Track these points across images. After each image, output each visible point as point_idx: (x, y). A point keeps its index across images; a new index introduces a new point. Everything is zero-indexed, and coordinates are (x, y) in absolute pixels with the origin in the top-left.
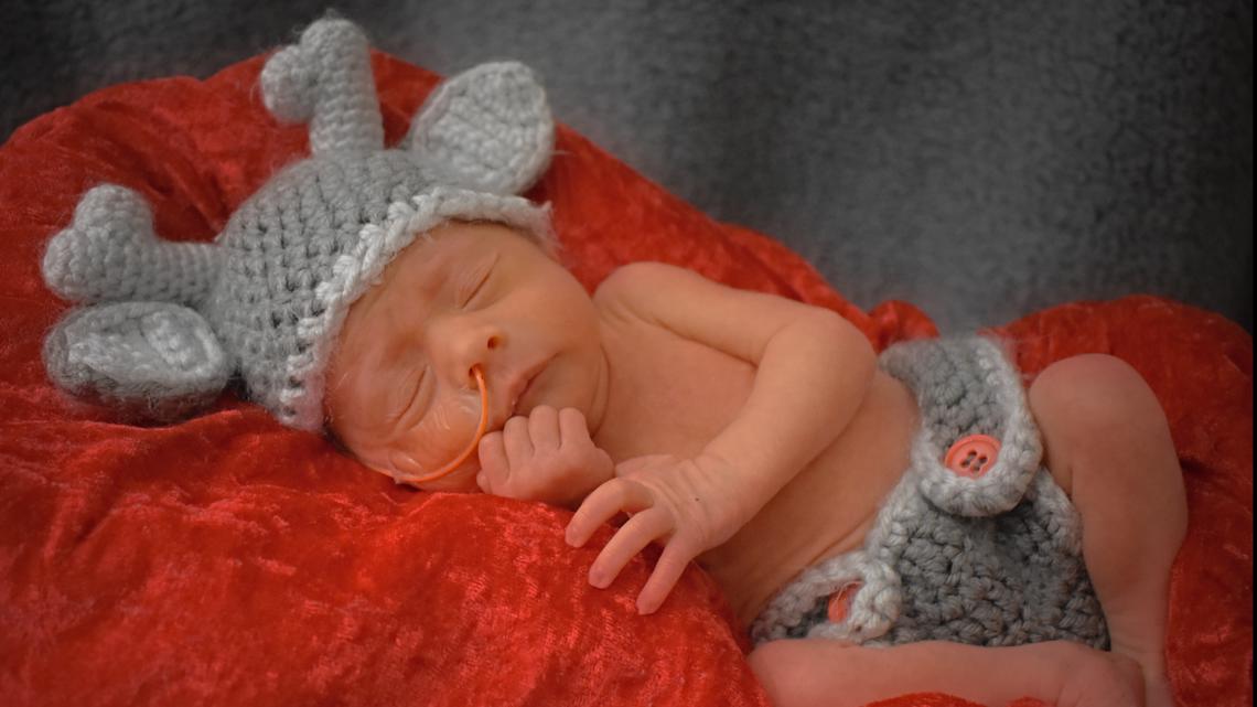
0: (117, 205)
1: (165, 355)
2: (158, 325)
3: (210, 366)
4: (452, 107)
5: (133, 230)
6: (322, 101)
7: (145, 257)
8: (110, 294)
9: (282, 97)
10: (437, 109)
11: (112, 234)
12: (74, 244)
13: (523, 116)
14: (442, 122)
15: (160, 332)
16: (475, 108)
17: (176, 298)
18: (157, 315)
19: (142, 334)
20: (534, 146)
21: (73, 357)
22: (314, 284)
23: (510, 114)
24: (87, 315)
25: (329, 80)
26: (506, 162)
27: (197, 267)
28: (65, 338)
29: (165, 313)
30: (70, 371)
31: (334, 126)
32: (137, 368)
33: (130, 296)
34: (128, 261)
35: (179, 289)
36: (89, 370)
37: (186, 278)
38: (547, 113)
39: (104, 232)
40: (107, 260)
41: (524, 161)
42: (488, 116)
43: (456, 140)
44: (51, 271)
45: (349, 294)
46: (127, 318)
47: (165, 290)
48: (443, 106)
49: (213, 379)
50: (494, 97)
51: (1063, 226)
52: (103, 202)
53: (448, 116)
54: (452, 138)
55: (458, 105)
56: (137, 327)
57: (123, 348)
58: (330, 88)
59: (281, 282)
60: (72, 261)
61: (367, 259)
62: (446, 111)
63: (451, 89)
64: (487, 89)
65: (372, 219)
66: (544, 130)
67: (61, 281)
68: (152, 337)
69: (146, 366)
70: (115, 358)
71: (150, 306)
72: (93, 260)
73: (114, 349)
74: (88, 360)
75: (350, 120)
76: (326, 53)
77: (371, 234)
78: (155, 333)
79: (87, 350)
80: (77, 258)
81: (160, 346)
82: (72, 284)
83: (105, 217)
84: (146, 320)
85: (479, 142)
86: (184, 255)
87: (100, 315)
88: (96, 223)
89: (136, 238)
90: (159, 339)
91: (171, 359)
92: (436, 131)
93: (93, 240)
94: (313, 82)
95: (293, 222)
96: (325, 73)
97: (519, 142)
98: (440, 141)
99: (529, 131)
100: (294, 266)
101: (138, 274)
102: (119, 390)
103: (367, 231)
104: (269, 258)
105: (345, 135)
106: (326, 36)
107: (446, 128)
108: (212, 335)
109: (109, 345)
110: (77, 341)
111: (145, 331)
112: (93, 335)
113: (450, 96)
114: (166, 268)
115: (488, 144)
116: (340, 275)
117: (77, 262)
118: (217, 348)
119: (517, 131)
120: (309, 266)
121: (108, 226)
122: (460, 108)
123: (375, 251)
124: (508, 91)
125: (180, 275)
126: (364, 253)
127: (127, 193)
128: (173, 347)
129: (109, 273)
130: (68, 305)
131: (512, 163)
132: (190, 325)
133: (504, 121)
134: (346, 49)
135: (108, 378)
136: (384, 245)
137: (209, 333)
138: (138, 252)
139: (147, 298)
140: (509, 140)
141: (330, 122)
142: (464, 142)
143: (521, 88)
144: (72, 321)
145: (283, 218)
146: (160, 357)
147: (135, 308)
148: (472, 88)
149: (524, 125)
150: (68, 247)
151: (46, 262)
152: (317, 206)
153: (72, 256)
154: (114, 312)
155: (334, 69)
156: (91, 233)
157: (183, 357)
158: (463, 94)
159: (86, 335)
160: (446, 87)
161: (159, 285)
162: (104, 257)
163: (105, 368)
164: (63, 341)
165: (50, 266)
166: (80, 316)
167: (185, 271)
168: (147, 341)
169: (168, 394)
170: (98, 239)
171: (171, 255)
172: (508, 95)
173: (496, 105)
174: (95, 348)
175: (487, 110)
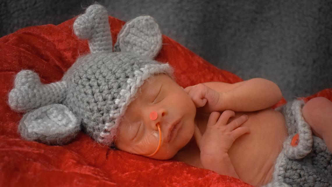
0: (28, 76)
1: (58, 123)
2: (53, 113)
3: (73, 123)
4: (131, 31)
5: (35, 84)
6: (95, 34)
7: (41, 92)
8: (33, 107)
9: (82, 33)
10: (126, 32)
11: (29, 87)
12: (18, 94)
13: (153, 33)
14: (128, 36)
15: (54, 115)
16: (138, 31)
17: (55, 102)
18: (51, 109)
19: (48, 117)
20: (157, 42)
21: (30, 130)
22: (113, 99)
23: (149, 32)
24: (29, 115)
25: (98, 27)
26: (150, 48)
27: (58, 90)
28: (25, 125)
29: (54, 108)
30: (30, 135)
31: (99, 42)
32: (51, 130)
33: (40, 106)
34: (37, 95)
35: (55, 99)
36: (36, 134)
37: (56, 95)
38: (160, 31)
39: (26, 87)
40: (30, 96)
41: (155, 47)
42: (142, 34)
43: (134, 42)
44: (12, 104)
45: (128, 102)
46: (42, 113)
47: (50, 101)
48: (128, 31)
49: (75, 128)
50: (143, 28)
51: (304, 65)
52: (23, 77)
53: (130, 34)
54: (133, 42)
55: (133, 31)
56: (45, 115)
57: (44, 124)
58: (98, 30)
59: (100, 98)
60: (19, 99)
61: (132, 90)
62: (129, 33)
63: (129, 25)
64: (140, 25)
65: (130, 77)
66: (159, 37)
67: (17, 106)
68: (51, 117)
69: (54, 128)
70: (43, 127)
71: (48, 107)
72: (26, 97)
73: (41, 124)
74: (35, 130)
75: (104, 40)
76: (96, 18)
77: (131, 82)
78: (52, 116)
79: (33, 127)
80: (20, 98)
81: (55, 119)
82: (21, 107)
83: (26, 82)
84: (48, 112)
85: (141, 42)
86: (53, 88)
87: (33, 114)
88: (23, 84)
89: (37, 86)
90: (54, 117)
91: (60, 123)
92: (127, 39)
93: (23, 91)
94: (92, 28)
95: (101, 77)
96: (97, 25)
97: (153, 41)
98: (128, 42)
99: (155, 38)
100: (104, 93)
101: (41, 98)
102: (47, 138)
103: (129, 81)
104: (94, 89)
105: (102, 45)
106: (96, 12)
107: (130, 38)
108: (71, 112)
109: (40, 124)
110: (29, 125)
111: (49, 115)
112: (33, 121)
113: (129, 28)
114: (49, 94)
115: (144, 43)
116: (123, 96)
117: (20, 100)
118: (74, 116)
119: (151, 38)
120: (110, 93)
121: (27, 84)
122: (134, 31)
123: (134, 88)
124: (147, 25)
125: (54, 95)
126: (130, 88)
127: (30, 72)
128: (60, 119)
129: (32, 100)
130: (22, 114)
131: (152, 48)
132: (63, 110)
133: (147, 35)
134: (103, 17)
135: (43, 135)
136: (136, 85)
137: (69, 111)
138: (39, 91)
139: (46, 105)
140: (150, 40)
141: (98, 41)
142: (137, 43)
143: (151, 24)
144: (25, 118)
145: (95, 75)
146: (56, 124)
147: (44, 109)
148: (136, 25)
149: (153, 36)
150: (16, 95)
151: (10, 101)
152: (108, 72)
153: (18, 98)
154: (37, 112)
155: (99, 23)
156: (22, 89)
157: (64, 122)
158: (133, 27)
159: (31, 122)
160: (128, 25)
161: (49, 100)
162: (29, 96)
163: (41, 132)
164: (25, 126)
165: (11, 103)
166: (27, 116)
167: (55, 93)
168: (50, 119)
169: (63, 136)
170: (26, 90)
171: (49, 89)
172: (147, 27)
173: (144, 30)
174: (36, 126)
175: (142, 31)
